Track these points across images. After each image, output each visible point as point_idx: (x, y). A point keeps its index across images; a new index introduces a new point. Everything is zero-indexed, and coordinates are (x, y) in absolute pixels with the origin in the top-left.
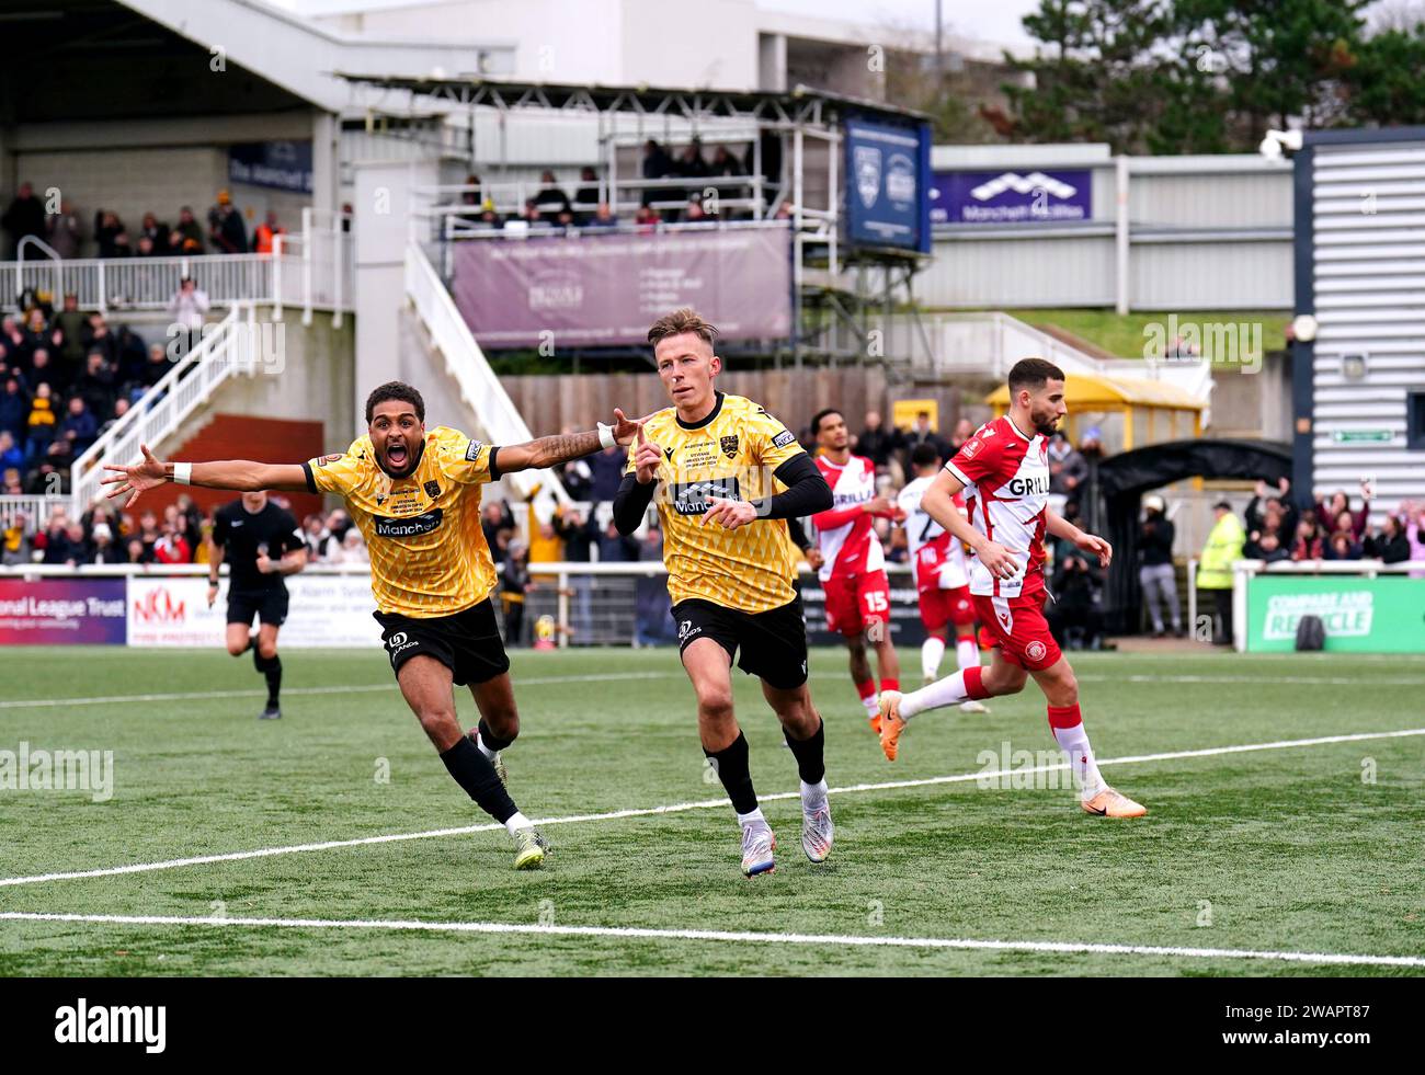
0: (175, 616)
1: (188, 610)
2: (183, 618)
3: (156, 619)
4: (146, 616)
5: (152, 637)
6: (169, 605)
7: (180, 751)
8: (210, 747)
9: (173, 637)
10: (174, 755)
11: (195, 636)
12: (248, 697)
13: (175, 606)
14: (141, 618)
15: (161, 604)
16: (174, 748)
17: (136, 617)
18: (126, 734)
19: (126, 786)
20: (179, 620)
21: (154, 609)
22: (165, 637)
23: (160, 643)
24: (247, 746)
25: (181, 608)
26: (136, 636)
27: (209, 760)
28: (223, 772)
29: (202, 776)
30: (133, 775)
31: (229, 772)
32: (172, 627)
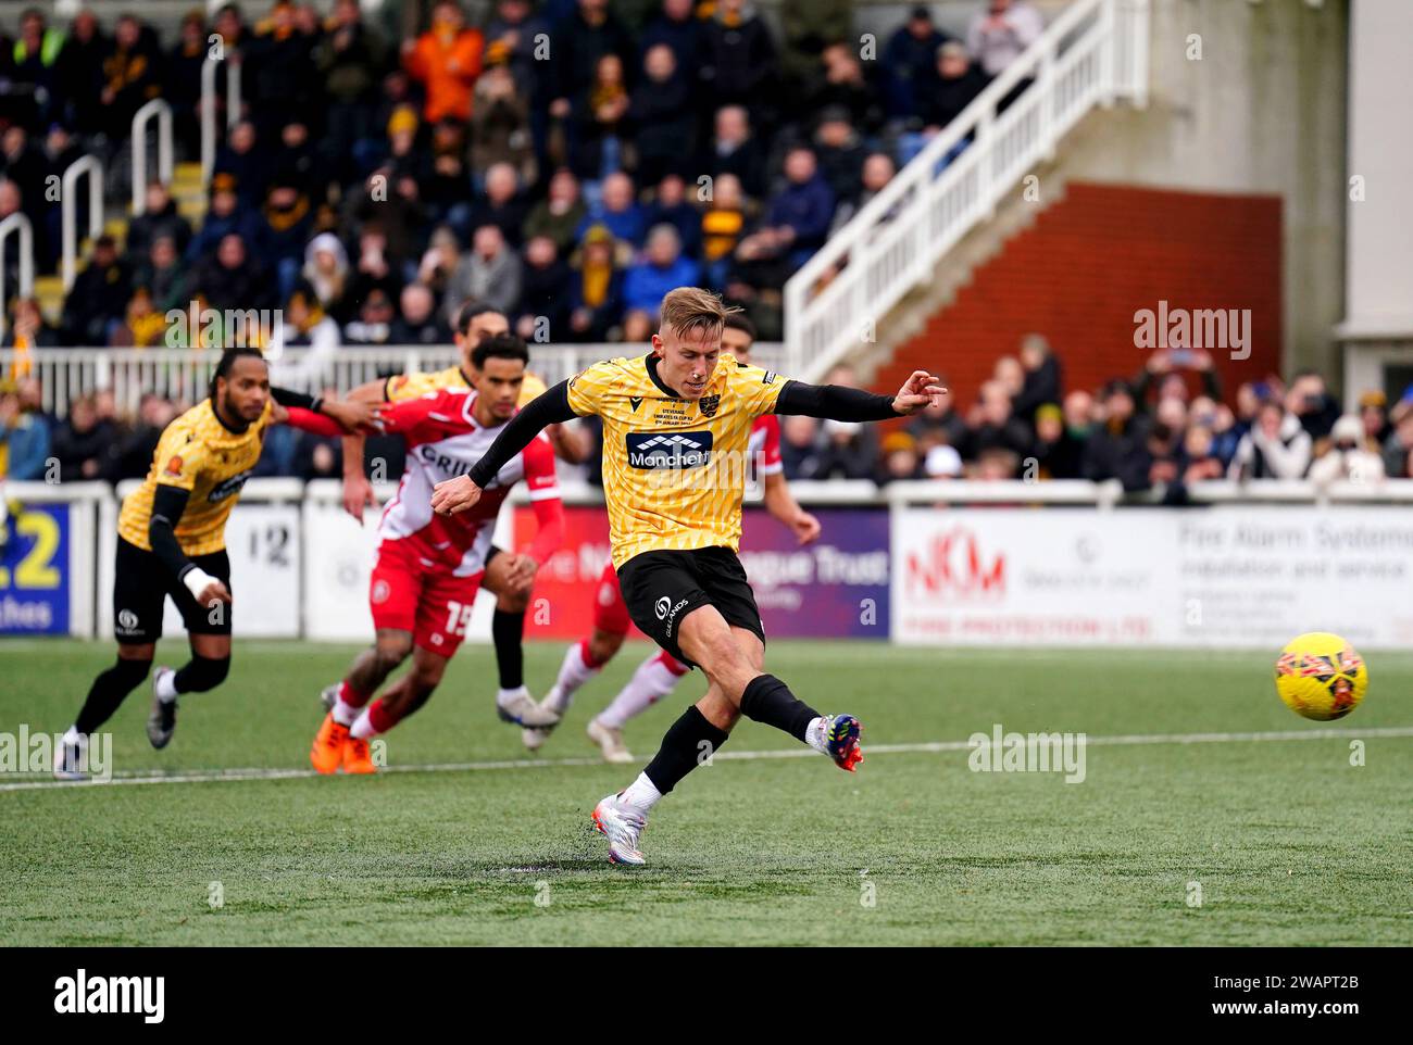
0: (986, 583)
1: (1012, 572)
2: (1003, 588)
3: (948, 592)
4: (930, 583)
5: (941, 626)
6: (973, 562)
7: (1001, 854)
8: (1061, 848)
9: (982, 625)
10: (988, 863)
11: (1024, 625)
12: (1131, 746)
13: (986, 564)
14: (920, 588)
15: (958, 560)
16: (986, 849)
17: (910, 587)
18: (894, 819)
19: (894, 924)
20: (994, 591)
21: (946, 571)
22: (968, 625)
23: (957, 637)
24: (1129, 846)
25: (998, 570)
26: (912, 624)
27: (1054, 873)
28: (1083, 898)
29: (1041, 906)
30: (909, 900)
31: (1096, 899)
32: (981, 607)
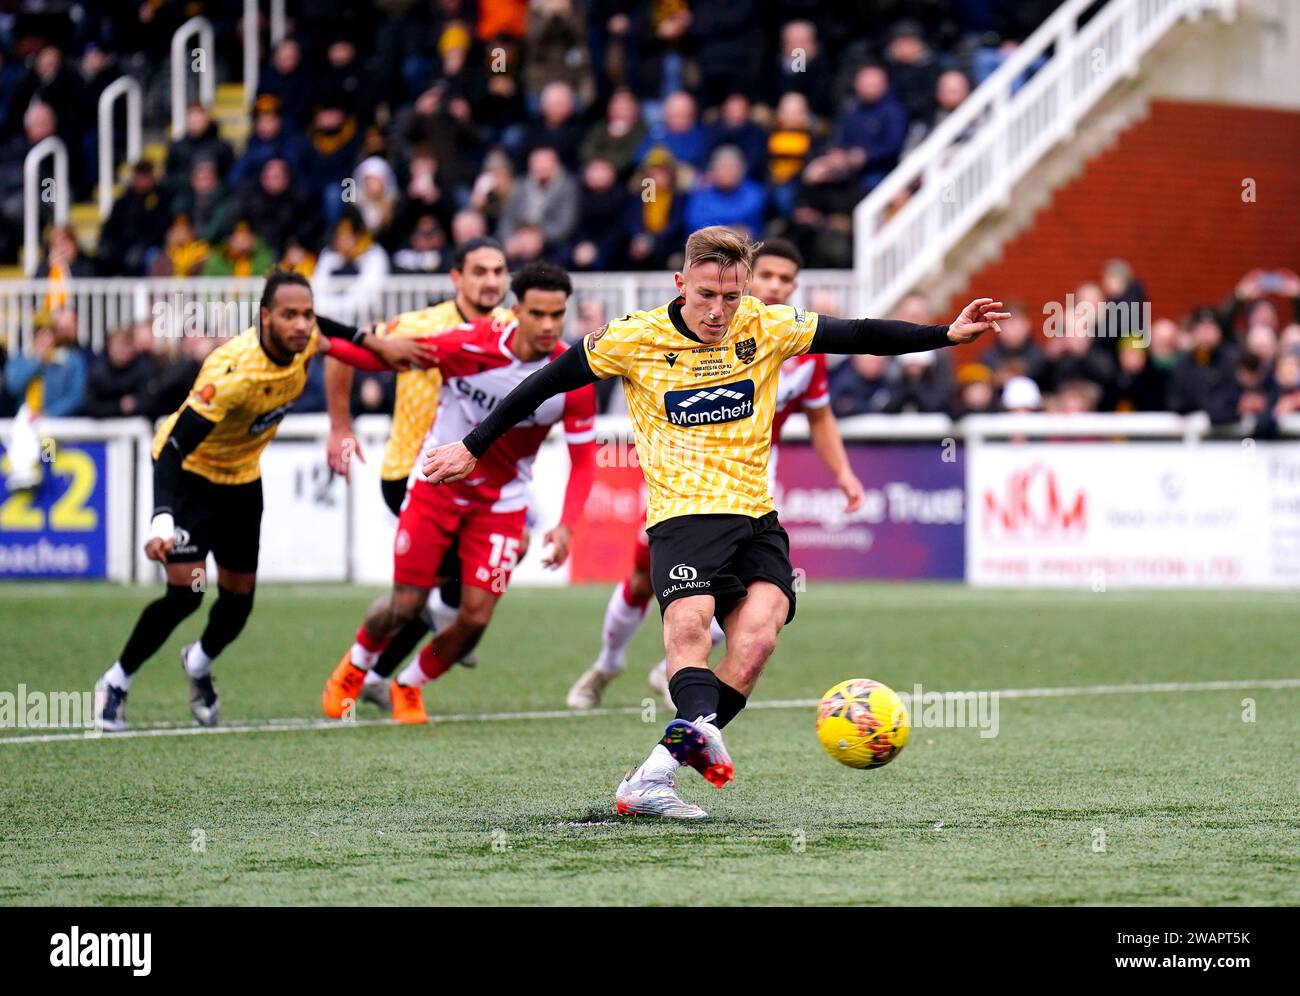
0: (1066, 522)
1: (1094, 511)
2: (1083, 527)
3: (1027, 530)
4: (1007, 522)
5: (1019, 566)
6: (1053, 500)
7: (1082, 807)
8: (1143, 799)
9: (1062, 566)
10: (1068, 815)
11: (1107, 565)
12: (1218, 692)
13: (1067, 502)
14: (997, 528)
15: (1037, 497)
16: (1068, 801)
17: (986, 525)
18: (970, 770)
19: (970, 879)
20: (1074, 528)
21: (1024, 508)
22: (1046, 566)
23: (1036, 578)
24: (1217, 797)
25: (1079, 507)
26: (989, 564)
27: (1138, 826)
28: (1168, 852)
29: (1125, 860)
30: (986, 855)
31: (1183, 853)
32: (1062, 546)
